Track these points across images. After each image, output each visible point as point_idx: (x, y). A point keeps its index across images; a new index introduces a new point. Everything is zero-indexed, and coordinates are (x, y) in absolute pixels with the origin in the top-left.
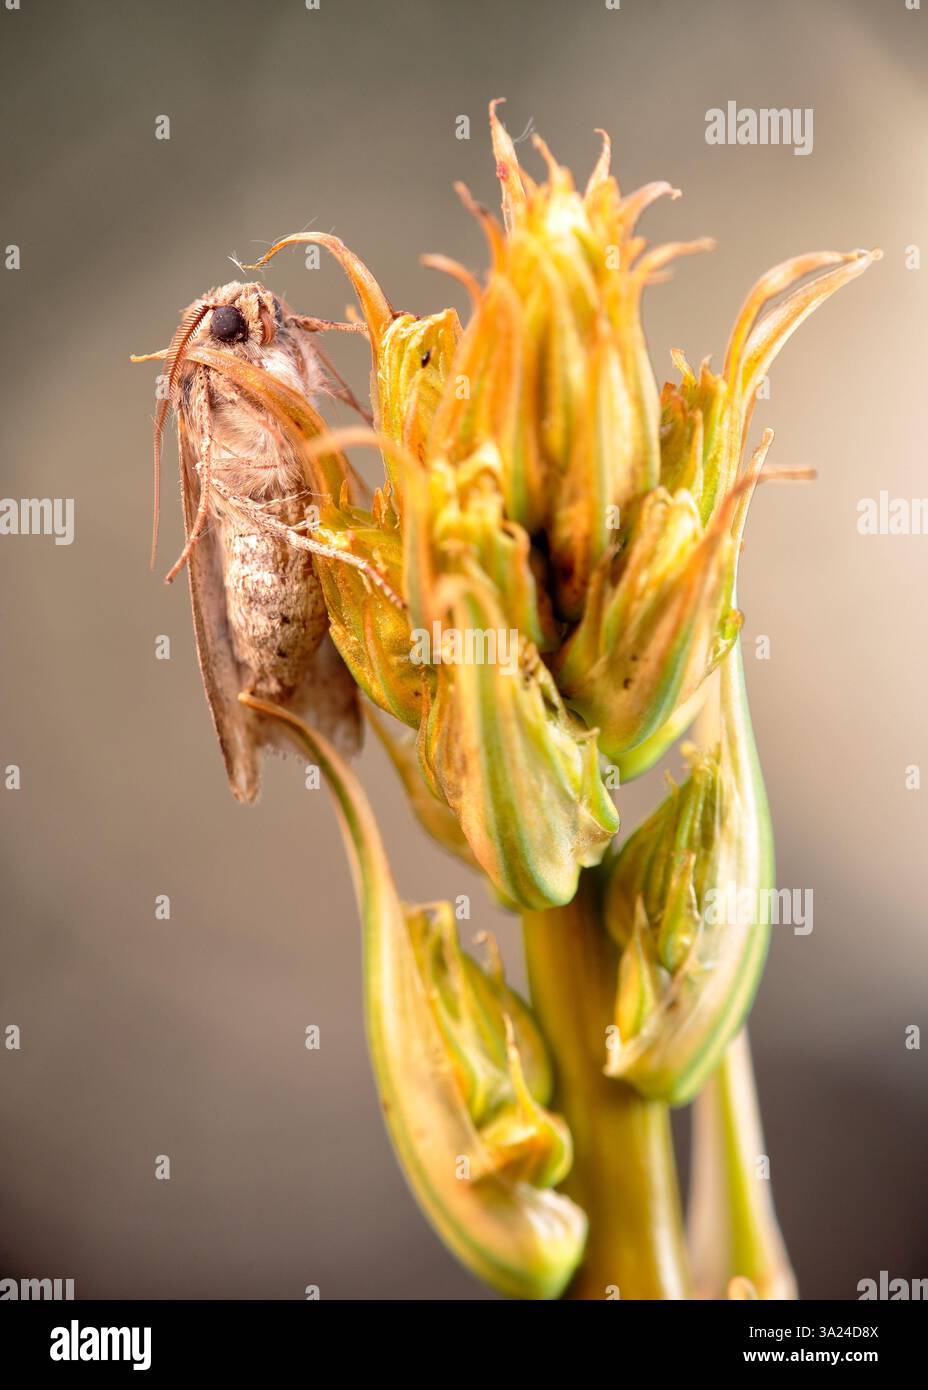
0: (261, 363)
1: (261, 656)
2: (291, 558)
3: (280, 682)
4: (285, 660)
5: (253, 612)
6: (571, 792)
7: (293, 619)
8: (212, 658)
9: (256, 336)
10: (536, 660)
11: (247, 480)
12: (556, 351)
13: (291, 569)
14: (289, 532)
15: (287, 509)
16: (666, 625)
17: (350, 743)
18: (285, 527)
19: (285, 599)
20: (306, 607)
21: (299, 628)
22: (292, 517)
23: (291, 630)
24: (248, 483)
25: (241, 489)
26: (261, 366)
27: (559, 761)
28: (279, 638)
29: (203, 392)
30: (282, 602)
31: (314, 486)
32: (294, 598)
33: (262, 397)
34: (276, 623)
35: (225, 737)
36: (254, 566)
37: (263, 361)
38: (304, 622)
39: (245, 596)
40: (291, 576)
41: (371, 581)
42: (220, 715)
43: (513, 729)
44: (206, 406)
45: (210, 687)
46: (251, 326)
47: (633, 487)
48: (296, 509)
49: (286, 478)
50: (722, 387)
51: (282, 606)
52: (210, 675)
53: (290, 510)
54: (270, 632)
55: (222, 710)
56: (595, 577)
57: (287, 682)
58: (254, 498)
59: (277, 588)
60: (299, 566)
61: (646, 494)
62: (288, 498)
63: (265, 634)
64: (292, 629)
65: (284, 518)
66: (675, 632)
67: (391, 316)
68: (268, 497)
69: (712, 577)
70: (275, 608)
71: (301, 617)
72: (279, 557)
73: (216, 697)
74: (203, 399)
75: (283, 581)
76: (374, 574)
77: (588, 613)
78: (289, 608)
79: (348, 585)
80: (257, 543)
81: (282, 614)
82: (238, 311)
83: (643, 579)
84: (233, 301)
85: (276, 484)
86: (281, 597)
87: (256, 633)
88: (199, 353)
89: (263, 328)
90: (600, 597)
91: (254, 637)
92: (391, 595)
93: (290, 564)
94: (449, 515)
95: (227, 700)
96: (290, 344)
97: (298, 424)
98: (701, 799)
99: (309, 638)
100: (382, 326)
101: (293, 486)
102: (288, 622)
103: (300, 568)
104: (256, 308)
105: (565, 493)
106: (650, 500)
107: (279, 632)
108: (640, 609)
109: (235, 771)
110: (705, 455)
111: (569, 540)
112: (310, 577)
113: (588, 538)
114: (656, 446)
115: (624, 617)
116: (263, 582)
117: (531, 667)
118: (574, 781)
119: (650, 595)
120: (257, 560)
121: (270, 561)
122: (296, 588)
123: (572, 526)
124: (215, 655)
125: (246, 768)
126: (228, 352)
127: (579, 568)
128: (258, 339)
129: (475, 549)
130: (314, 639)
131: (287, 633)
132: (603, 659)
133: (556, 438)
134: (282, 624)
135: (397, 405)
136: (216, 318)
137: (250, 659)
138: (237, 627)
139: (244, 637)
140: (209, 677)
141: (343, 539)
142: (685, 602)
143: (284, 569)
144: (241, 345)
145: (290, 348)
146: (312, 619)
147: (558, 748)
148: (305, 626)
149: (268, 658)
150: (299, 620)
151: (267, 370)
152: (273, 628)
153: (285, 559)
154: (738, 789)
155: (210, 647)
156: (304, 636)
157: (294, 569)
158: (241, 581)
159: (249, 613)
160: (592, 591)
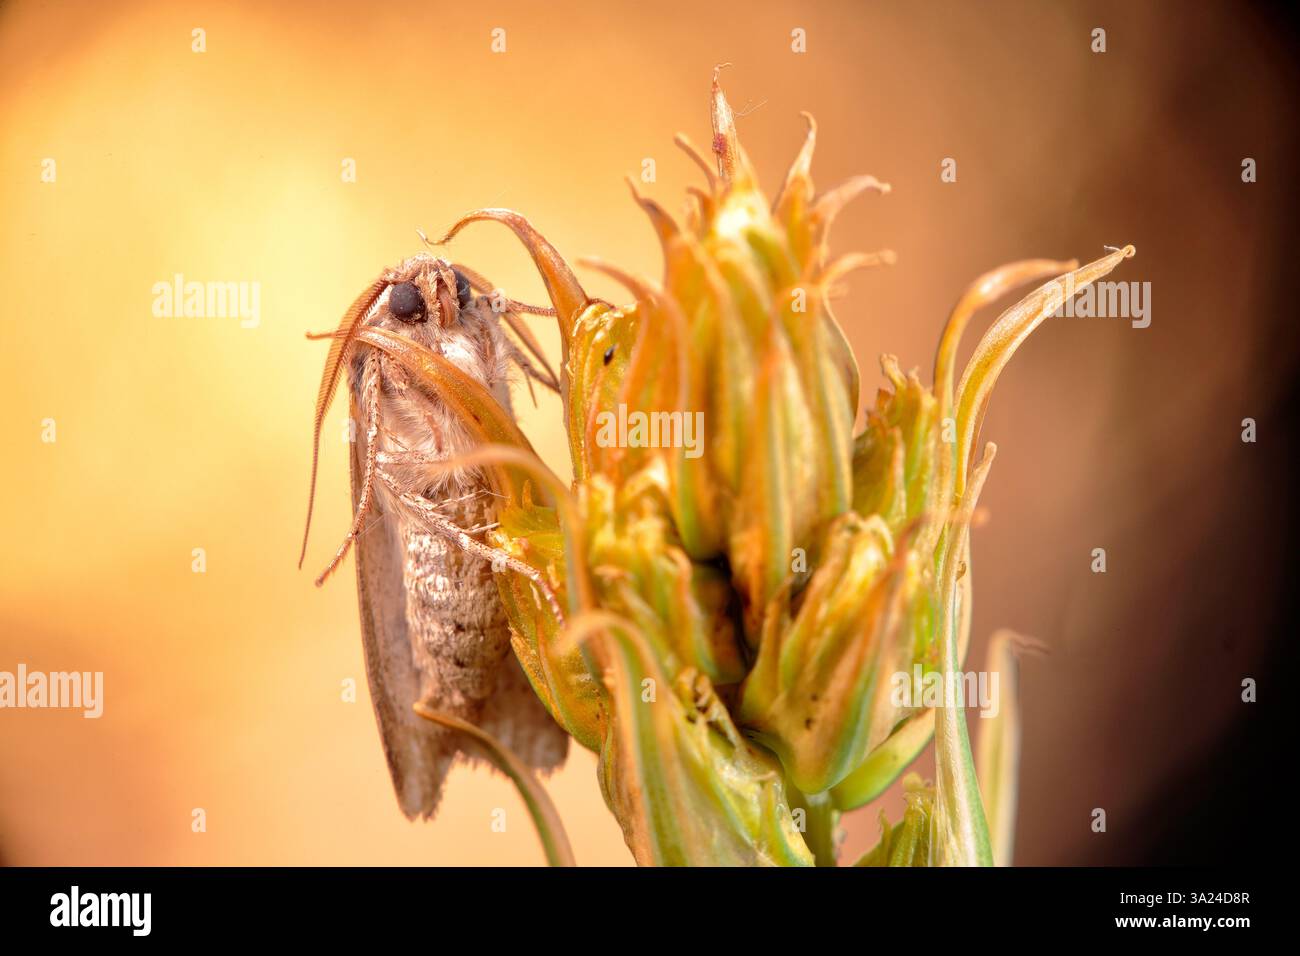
0: (439, 347)
1: (439, 664)
2: (467, 562)
3: (464, 693)
4: (464, 670)
5: (428, 618)
6: (747, 839)
7: (468, 627)
8: (382, 664)
9: (435, 319)
10: (707, 693)
11: (418, 477)
12: (726, 365)
13: (466, 574)
14: (461, 535)
15: (464, 508)
16: (846, 666)
17: (553, 755)
18: (458, 529)
19: (458, 605)
20: (484, 614)
21: (476, 636)
22: (470, 517)
23: (466, 639)
24: (419, 481)
25: (412, 487)
26: (440, 352)
27: (732, 804)
28: (454, 645)
29: (374, 376)
30: (455, 609)
31: (494, 485)
32: (469, 604)
33: (437, 387)
34: (449, 629)
35: (395, 749)
36: (428, 568)
37: (442, 345)
38: (482, 630)
39: (418, 598)
40: (466, 580)
41: (542, 596)
42: (390, 725)
43: (677, 769)
44: (376, 392)
45: (379, 695)
46: (429, 306)
47: (818, 511)
48: (475, 508)
49: (463, 475)
50: (928, 401)
51: (456, 613)
52: (380, 681)
53: (467, 509)
54: (443, 639)
55: (393, 720)
56: (772, 609)
57: (472, 693)
58: (427, 495)
59: (448, 593)
60: (475, 570)
61: (832, 519)
62: (466, 496)
63: (439, 640)
64: (469, 637)
65: (459, 519)
66: (856, 673)
67: (584, 303)
68: (443, 493)
69: (895, 617)
70: (448, 614)
71: (477, 625)
72: (452, 560)
73: (386, 706)
74: (373, 384)
75: (457, 586)
76: (545, 588)
77: (765, 647)
78: (464, 615)
79: (524, 596)
80: (429, 543)
81: (455, 621)
82: (417, 288)
83: (823, 611)
84: (413, 278)
85: (451, 482)
86: (454, 604)
87: (432, 639)
88: (374, 335)
89: (441, 309)
90: (779, 629)
91: (430, 644)
92: (557, 614)
93: (464, 568)
94: (605, 538)
95: (401, 708)
96: (477, 326)
97: (476, 418)
98: (913, 842)
99: (491, 647)
100: (574, 313)
101: (472, 483)
102: (463, 630)
103: (476, 572)
104: (434, 288)
105: (739, 516)
106: (837, 525)
107: (453, 639)
108: (819, 646)
109: (406, 786)
110: (907, 475)
111: (744, 566)
112: (488, 583)
113: (762, 567)
114: (846, 468)
115: (803, 653)
116: (435, 586)
117: (702, 702)
118: (751, 825)
119: (829, 632)
120: (431, 562)
121: (442, 562)
122: (471, 594)
123: (746, 554)
124: (388, 660)
125: (422, 783)
126: (405, 333)
127: (755, 596)
128: (437, 321)
129: (630, 576)
130: (497, 648)
131: (462, 641)
132: (782, 696)
133: (726, 456)
134: (456, 632)
135: (581, 403)
136: (393, 295)
137: (427, 667)
138: (414, 630)
139: (419, 642)
140: (378, 685)
141: (517, 547)
142: (866, 643)
143: (457, 573)
144: (419, 326)
145: (475, 331)
146: (492, 627)
147: (731, 790)
148: (483, 634)
149: (445, 666)
150: (475, 628)
151: (446, 356)
152: (446, 634)
153: (459, 563)
154: (955, 832)
155: (381, 650)
156: (484, 644)
157: (469, 574)
158: (415, 582)
159: (424, 617)
160: (768, 623)
